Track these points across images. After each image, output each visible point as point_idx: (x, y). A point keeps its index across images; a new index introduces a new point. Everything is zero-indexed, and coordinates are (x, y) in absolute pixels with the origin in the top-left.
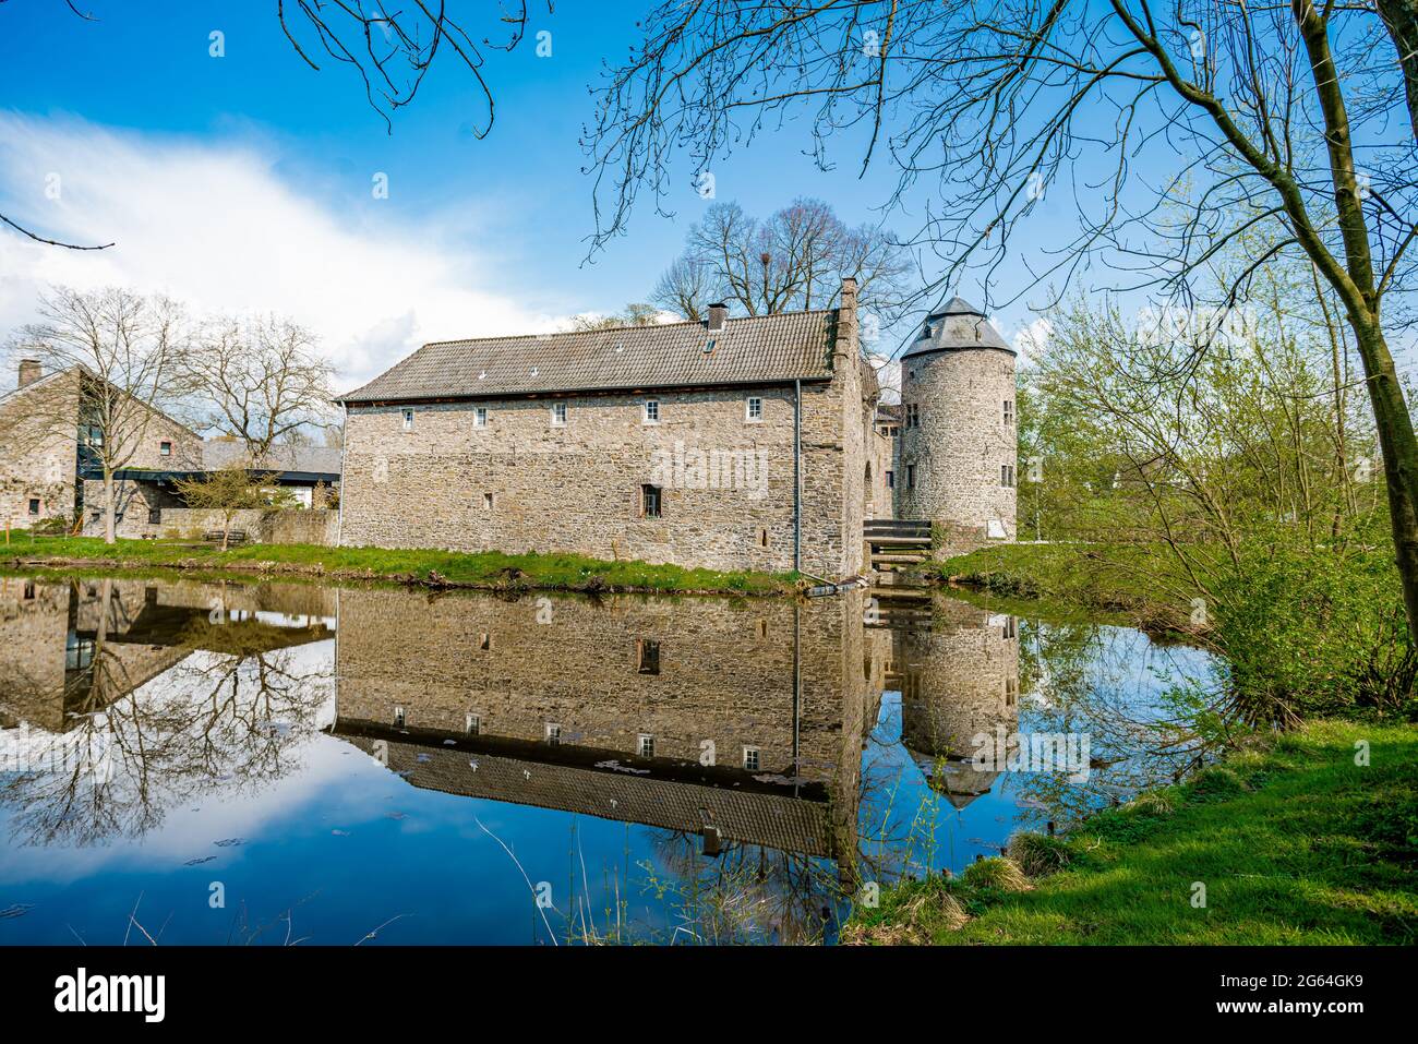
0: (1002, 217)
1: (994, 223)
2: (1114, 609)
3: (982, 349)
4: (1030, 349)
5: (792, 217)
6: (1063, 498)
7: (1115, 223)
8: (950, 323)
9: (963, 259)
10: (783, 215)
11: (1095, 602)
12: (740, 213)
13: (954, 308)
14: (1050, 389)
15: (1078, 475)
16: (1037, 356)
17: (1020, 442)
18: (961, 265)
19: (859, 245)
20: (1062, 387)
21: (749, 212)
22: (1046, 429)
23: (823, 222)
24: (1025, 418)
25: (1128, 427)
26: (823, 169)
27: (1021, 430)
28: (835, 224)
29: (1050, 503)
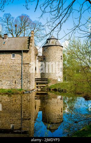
0: (60, 22)
1: (59, 23)
2: (79, 94)
3: (57, 46)
4: (65, 46)
5: (21, 17)
6: (71, 74)
7: (79, 25)
8: (51, 40)
9: (53, 30)
10: (20, 17)
11: (76, 93)
12: (11, 16)
13: (52, 38)
14: (69, 54)
15: (73, 70)
16: (67, 48)
17: (64, 63)
18: (53, 31)
19: (34, 24)
20: (71, 54)
21: (12, 16)
22: (68, 61)
23: (27, 19)
24: (65, 59)
25: (82, 61)
26: (27, 9)
27: (64, 61)
28: (30, 20)
29: (68, 75)
